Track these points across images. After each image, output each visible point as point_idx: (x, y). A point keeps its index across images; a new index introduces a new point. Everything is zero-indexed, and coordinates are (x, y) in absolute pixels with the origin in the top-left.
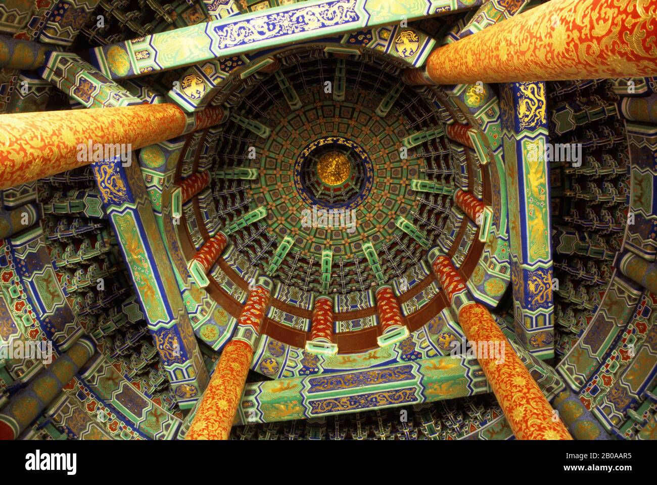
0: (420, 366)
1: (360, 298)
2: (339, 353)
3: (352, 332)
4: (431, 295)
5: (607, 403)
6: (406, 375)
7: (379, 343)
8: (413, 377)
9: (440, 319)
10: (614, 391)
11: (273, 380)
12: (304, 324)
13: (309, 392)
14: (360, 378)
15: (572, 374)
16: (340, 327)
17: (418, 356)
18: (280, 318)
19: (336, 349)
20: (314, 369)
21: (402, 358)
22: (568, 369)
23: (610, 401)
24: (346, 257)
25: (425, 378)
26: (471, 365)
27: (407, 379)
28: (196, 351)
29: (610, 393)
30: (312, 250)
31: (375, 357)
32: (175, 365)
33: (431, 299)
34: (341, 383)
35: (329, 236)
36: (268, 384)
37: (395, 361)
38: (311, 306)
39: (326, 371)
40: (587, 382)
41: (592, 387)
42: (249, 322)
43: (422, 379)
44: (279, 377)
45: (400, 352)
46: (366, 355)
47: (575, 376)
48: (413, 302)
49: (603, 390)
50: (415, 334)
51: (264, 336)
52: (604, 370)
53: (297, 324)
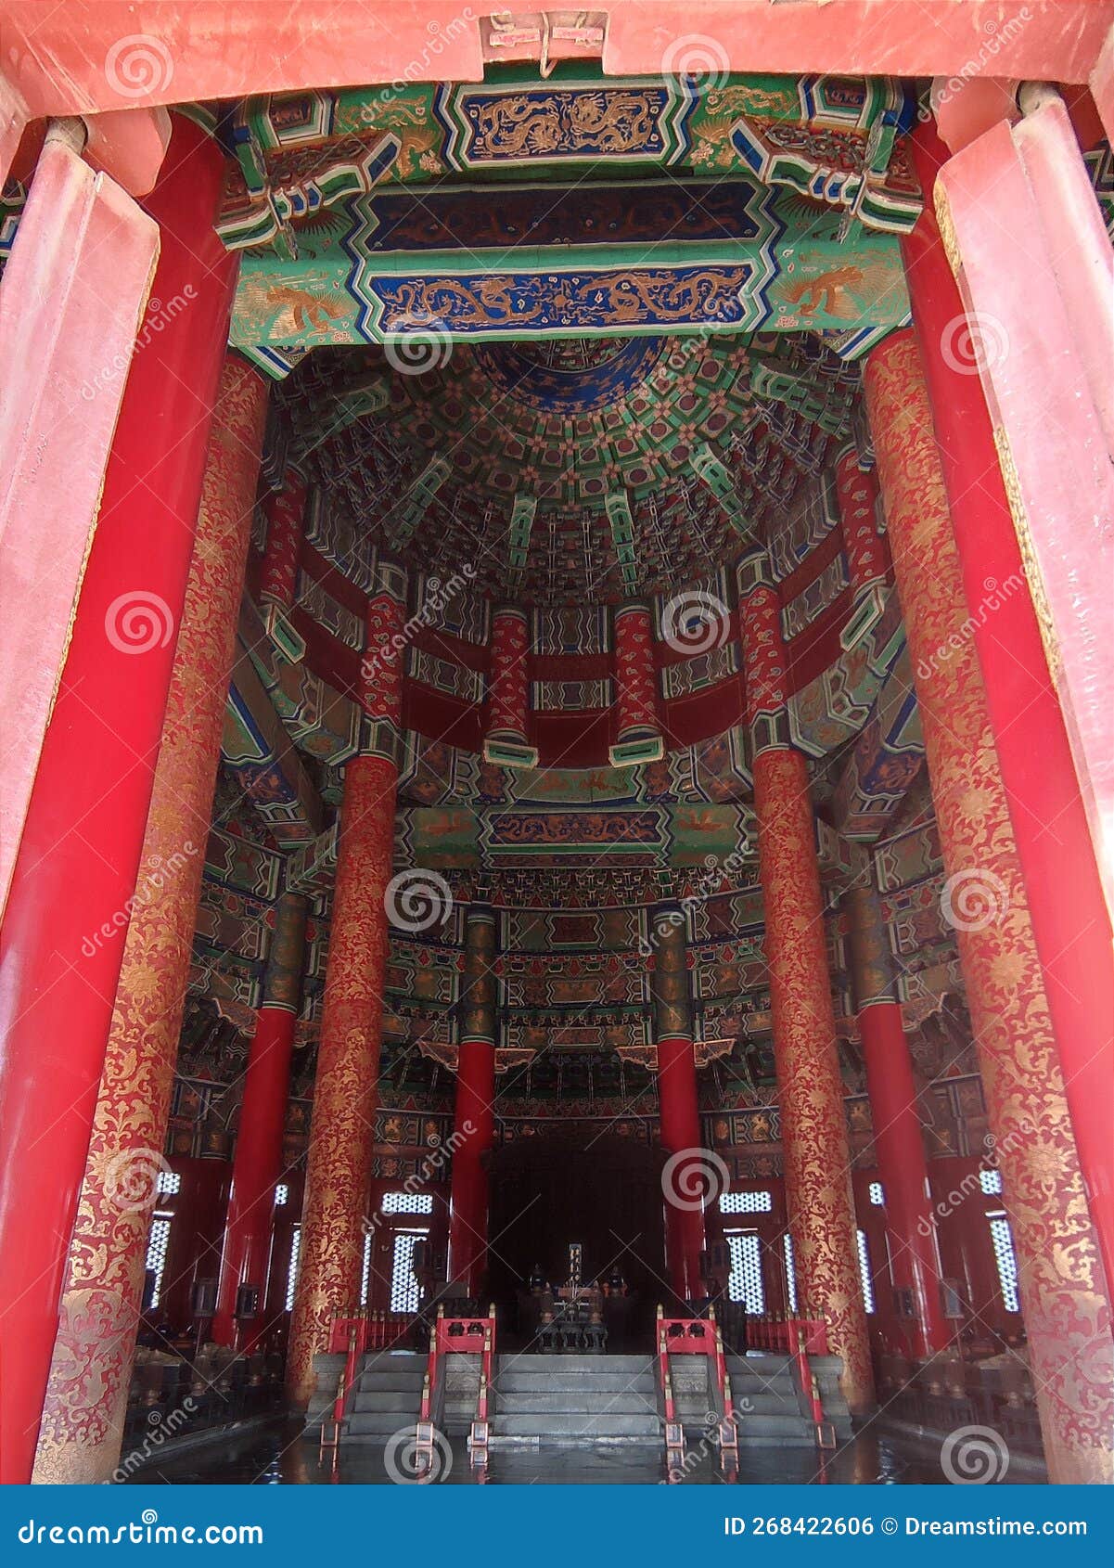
0: (672, 816)
1: (583, 628)
2: (541, 765)
3: (565, 712)
4: (719, 675)
5: (909, 923)
6: (646, 832)
7: (612, 759)
8: (658, 838)
9: (724, 746)
10: (925, 916)
11: (430, 806)
12: (476, 686)
13: (493, 839)
14: (575, 826)
15: (888, 870)
16: (543, 695)
17: (672, 799)
18: (431, 674)
19: (536, 761)
20: (499, 799)
21: (644, 799)
22: (887, 861)
23: (914, 925)
24: (565, 508)
25: (675, 843)
26: (750, 830)
27: (646, 839)
28: (301, 776)
29: (920, 915)
30: (491, 482)
31: (601, 786)
32: (273, 805)
33: (720, 682)
34: (542, 831)
35: (533, 458)
36: (421, 812)
37: (633, 800)
38: (485, 639)
39: (521, 803)
40: (901, 888)
41: (905, 896)
42: (382, 708)
43: (670, 843)
44: (439, 803)
45: (644, 786)
46: (584, 772)
47: (890, 874)
48: (684, 671)
49: (913, 907)
50: (676, 757)
51: (413, 733)
52: (930, 884)
53: (462, 687)
